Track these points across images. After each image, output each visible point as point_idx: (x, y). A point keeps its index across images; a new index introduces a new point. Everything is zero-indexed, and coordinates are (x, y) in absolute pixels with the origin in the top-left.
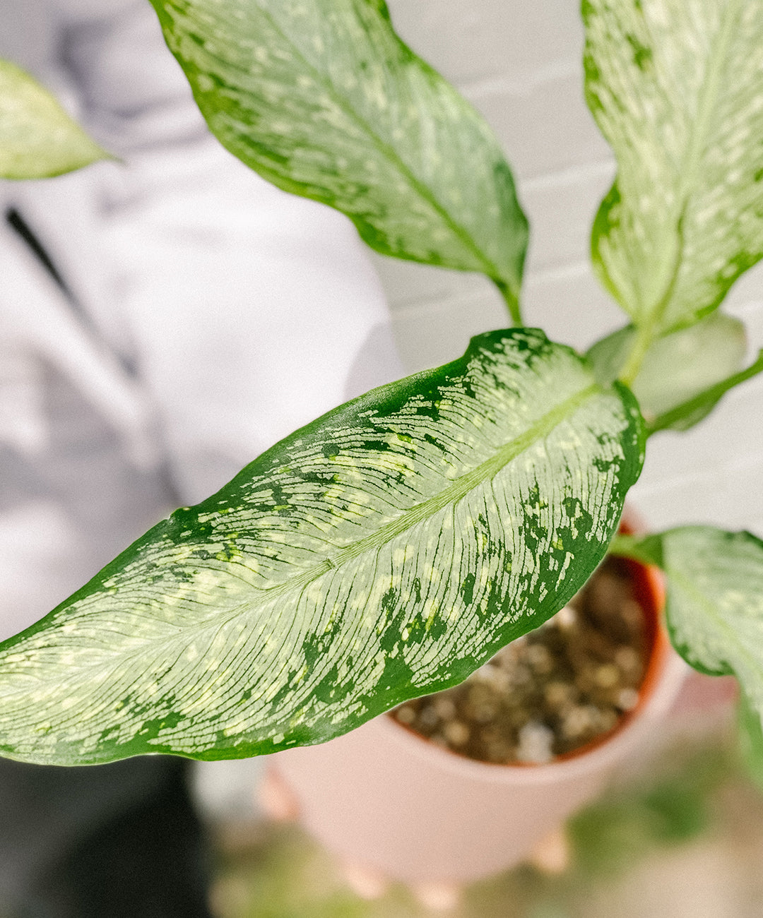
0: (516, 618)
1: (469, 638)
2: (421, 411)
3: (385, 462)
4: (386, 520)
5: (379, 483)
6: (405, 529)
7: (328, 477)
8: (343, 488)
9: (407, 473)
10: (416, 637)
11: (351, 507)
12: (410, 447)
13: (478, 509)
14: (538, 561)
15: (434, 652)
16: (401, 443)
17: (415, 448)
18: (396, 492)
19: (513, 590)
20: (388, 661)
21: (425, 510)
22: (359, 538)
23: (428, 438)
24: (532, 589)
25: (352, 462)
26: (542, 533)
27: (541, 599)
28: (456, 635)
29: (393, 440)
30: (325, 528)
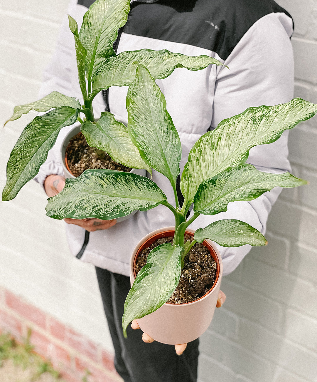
0: (97, 215)
1: (87, 213)
2: (113, 178)
3: (101, 182)
4: (95, 190)
5: (98, 184)
6: (97, 194)
7: (89, 178)
8: (91, 181)
9: (104, 186)
10: (80, 209)
11: (90, 184)
12: (108, 182)
13: (112, 199)
14: (112, 211)
15: (80, 212)
16: (106, 181)
17: (109, 183)
18: (100, 187)
19: (102, 212)
20: (74, 210)
21: (103, 194)
22: (88, 190)
23: (112, 183)
24: (106, 214)
25: (95, 178)
26: (118, 208)
27: (106, 216)
28: (86, 212)
29: (105, 179)
30: (83, 185)
